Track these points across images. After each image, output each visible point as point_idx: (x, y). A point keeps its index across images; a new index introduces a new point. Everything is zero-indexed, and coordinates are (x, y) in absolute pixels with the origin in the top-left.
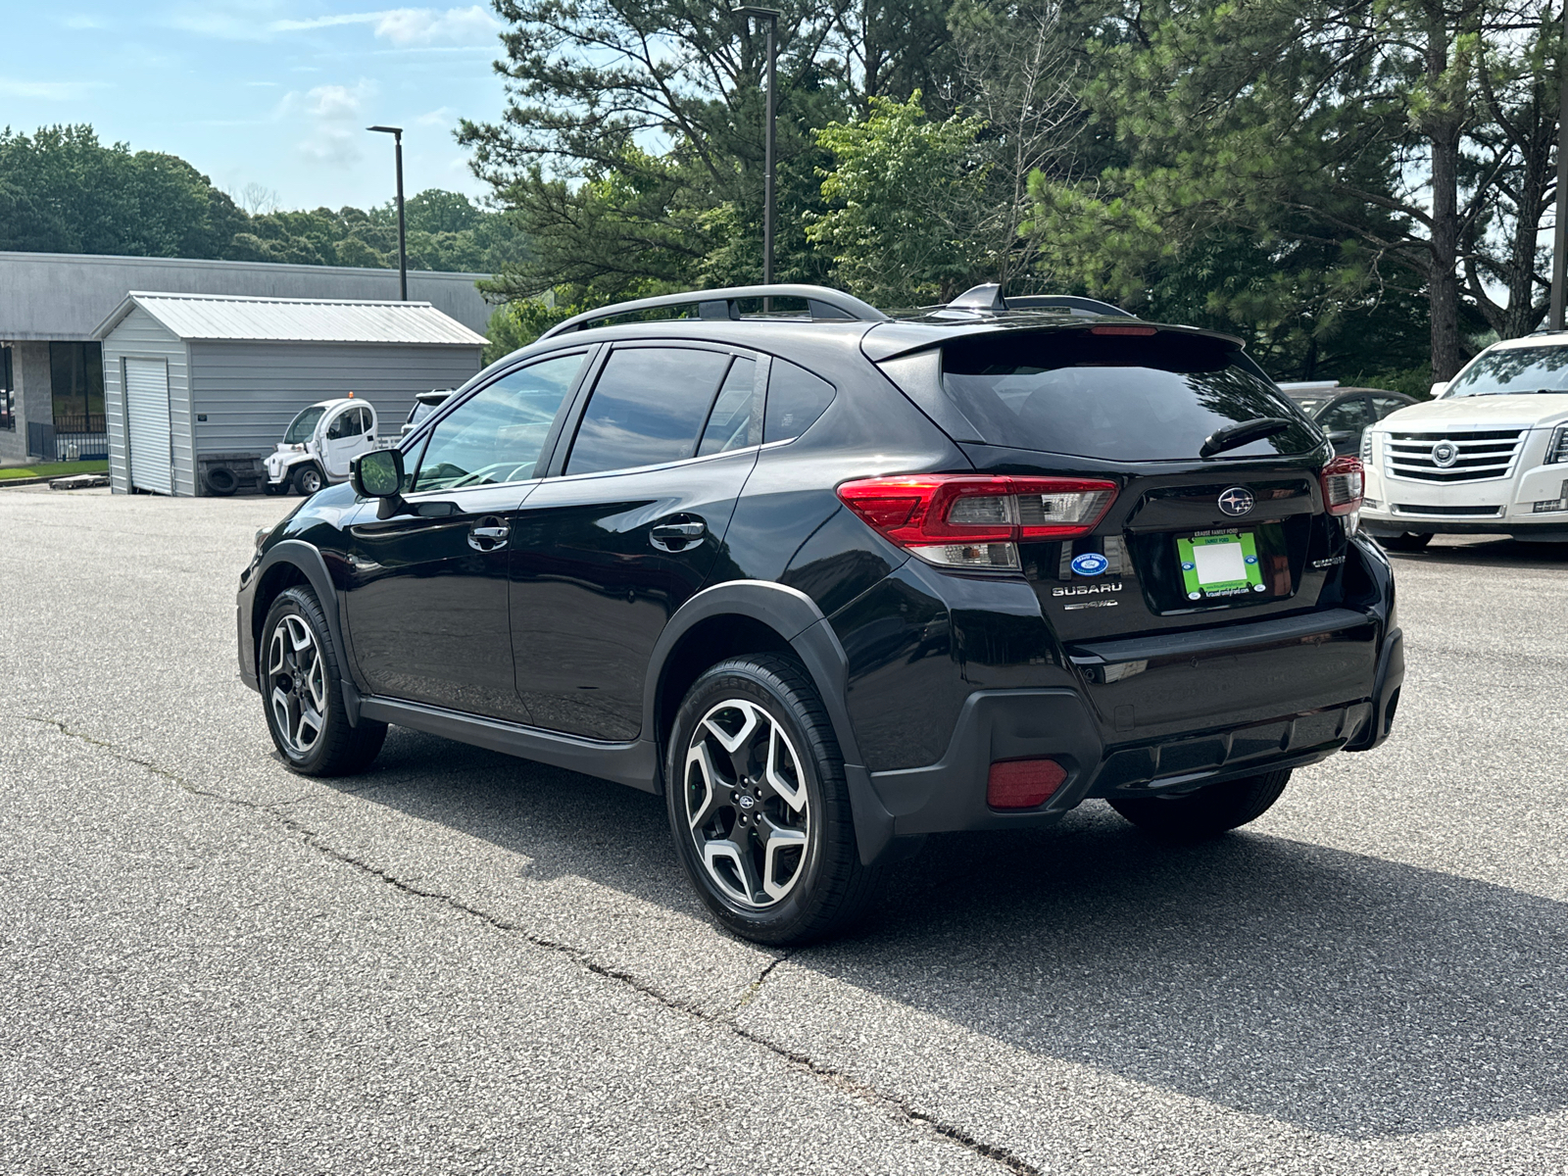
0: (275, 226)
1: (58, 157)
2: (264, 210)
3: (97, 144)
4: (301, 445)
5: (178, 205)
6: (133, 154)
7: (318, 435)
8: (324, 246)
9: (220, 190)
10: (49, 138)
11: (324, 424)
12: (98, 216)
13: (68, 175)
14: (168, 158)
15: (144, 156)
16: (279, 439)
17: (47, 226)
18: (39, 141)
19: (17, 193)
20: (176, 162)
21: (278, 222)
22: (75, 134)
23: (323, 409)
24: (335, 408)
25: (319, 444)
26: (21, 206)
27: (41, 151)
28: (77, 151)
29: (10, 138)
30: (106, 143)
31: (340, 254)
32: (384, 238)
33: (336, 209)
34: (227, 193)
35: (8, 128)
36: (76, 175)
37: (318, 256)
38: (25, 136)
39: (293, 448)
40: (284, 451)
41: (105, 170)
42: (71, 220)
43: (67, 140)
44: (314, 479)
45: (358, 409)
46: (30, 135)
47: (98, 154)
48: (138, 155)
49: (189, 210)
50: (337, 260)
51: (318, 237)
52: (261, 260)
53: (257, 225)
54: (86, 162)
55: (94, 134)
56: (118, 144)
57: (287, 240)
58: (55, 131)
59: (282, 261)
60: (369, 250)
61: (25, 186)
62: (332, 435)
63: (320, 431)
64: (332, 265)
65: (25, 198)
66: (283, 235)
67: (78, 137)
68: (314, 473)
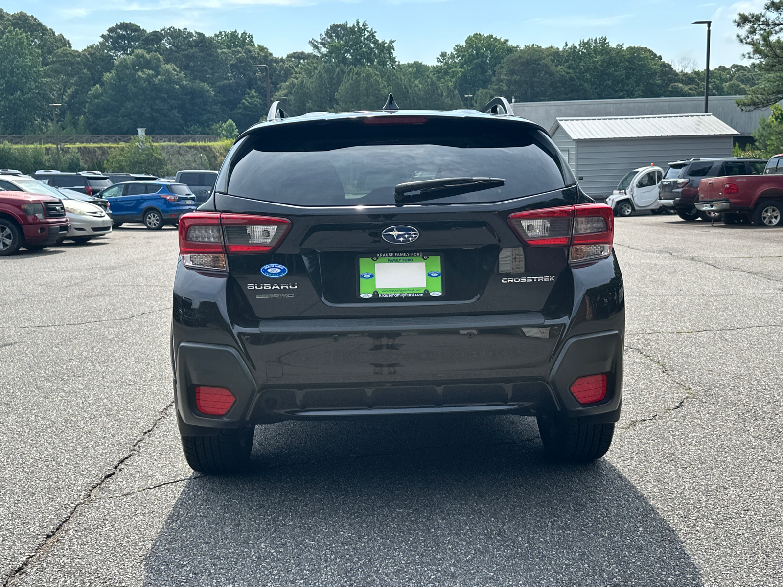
0: (693, 78)
1: (589, 54)
2: (688, 71)
3: (609, 46)
4: (624, 191)
5: (643, 73)
6: (625, 49)
7: (632, 186)
8: (717, 86)
9: (666, 62)
10: (586, 45)
11: (636, 180)
12: (605, 81)
13: (594, 62)
14: (642, 49)
15: (631, 49)
16: (615, 188)
17: (581, 87)
18: (580, 47)
19: (569, 73)
20: (646, 50)
21: (695, 76)
22: (598, 42)
23: (637, 172)
24: (643, 171)
25: (632, 190)
26: (571, 79)
27: (582, 52)
28: (599, 50)
29: (567, 47)
30: (613, 45)
31: (726, 90)
32: (753, 79)
33: (728, 66)
34: (670, 64)
35: (566, 43)
36: (597, 61)
37: (714, 91)
38: (575, 45)
39: (620, 193)
40: (616, 194)
41: (611, 58)
42: (593, 84)
43: (594, 45)
44: (628, 208)
45: (655, 172)
46: (577, 45)
47: (608, 50)
48: (627, 49)
49: (649, 74)
50: (723, 92)
51: (715, 82)
52: (683, 96)
53: (684, 78)
54: (602, 55)
55: (607, 41)
56: (618, 45)
57: (698, 85)
58: (588, 41)
59: (694, 96)
60: (743, 86)
61: (573, 69)
62: (641, 185)
63: (633, 183)
64: (721, 95)
65: (573, 75)
66: (697, 82)
67: (600, 43)
68: (628, 205)
